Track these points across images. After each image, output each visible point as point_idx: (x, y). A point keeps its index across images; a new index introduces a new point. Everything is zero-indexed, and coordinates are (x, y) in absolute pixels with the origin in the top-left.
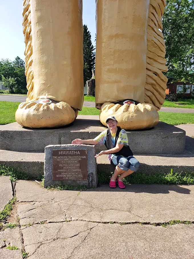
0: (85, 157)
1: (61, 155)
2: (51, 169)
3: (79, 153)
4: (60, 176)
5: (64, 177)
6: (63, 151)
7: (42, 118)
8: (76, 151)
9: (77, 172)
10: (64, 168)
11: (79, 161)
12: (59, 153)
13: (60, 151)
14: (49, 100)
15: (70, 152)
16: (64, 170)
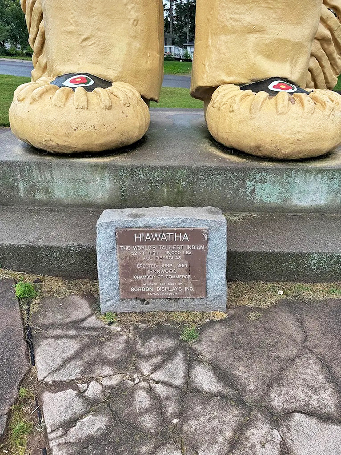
0: (201, 247)
1: (139, 242)
2: (115, 273)
3: (185, 237)
4: (140, 289)
5: (149, 292)
6: (146, 232)
7: (75, 130)
8: (177, 232)
9: (180, 280)
10: (148, 272)
11: (186, 257)
12: (136, 238)
13: (138, 232)
14: (86, 78)
15: (162, 235)
16: (149, 277)
